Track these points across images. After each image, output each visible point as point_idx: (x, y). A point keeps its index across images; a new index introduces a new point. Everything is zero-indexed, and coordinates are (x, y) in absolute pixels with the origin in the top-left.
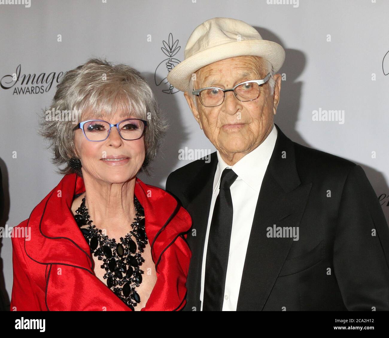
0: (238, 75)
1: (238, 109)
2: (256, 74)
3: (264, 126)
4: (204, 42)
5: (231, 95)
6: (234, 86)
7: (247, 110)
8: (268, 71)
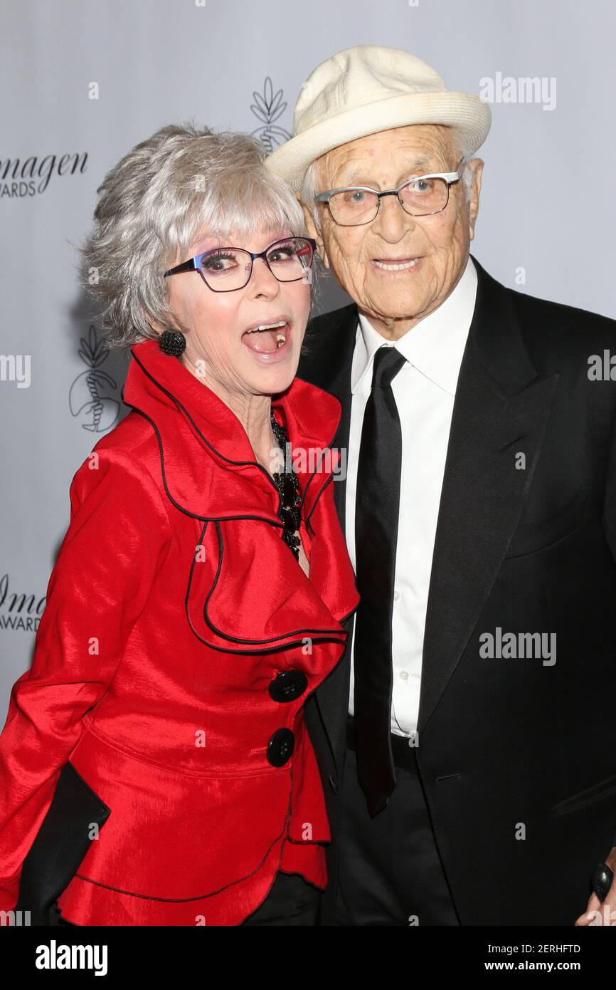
0: (406, 162)
1: (407, 231)
2: (441, 160)
5: (392, 203)
7: (424, 231)
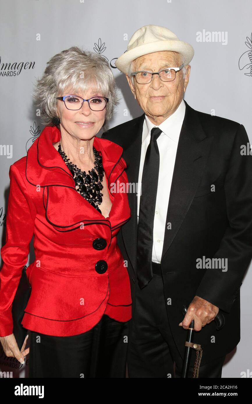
0: (162, 64)
1: (161, 87)
2: (174, 63)
3: (178, 98)
4: (141, 41)
5: (157, 77)
6: (159, 71)
7: (167, 87)
8: (182, 62)
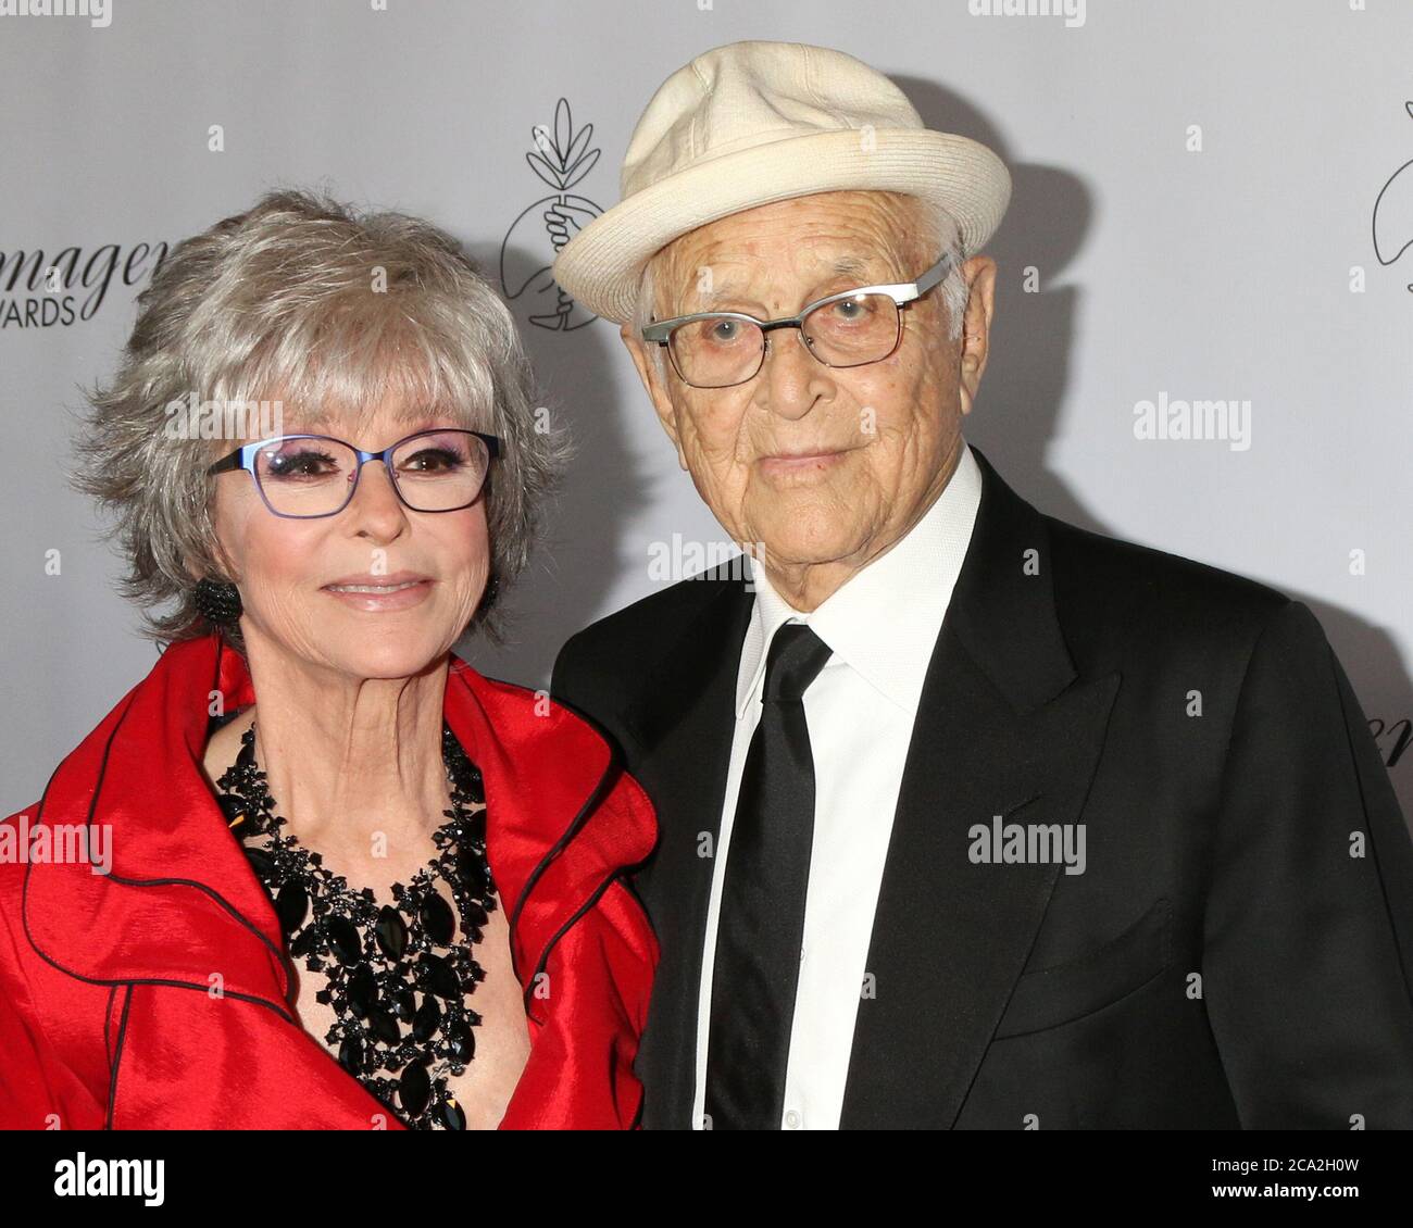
0: (818, 266)
1: (818, 397)
2: (890, 262)
3: (920, 456)
4: (692, 138)
5: (790, 343)
6: (803, 306)
7: (852, 396)
8: (938, 246)
